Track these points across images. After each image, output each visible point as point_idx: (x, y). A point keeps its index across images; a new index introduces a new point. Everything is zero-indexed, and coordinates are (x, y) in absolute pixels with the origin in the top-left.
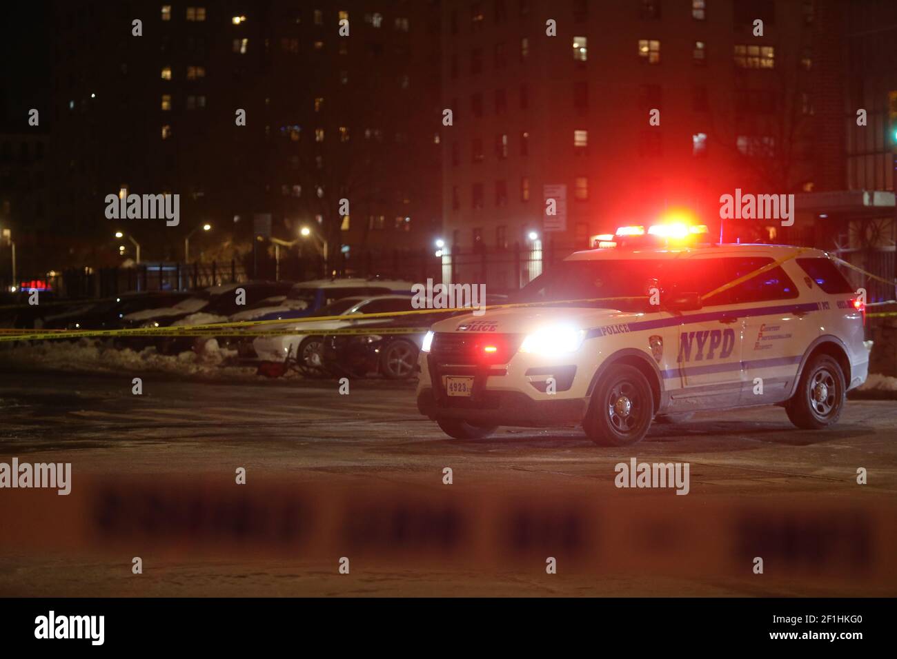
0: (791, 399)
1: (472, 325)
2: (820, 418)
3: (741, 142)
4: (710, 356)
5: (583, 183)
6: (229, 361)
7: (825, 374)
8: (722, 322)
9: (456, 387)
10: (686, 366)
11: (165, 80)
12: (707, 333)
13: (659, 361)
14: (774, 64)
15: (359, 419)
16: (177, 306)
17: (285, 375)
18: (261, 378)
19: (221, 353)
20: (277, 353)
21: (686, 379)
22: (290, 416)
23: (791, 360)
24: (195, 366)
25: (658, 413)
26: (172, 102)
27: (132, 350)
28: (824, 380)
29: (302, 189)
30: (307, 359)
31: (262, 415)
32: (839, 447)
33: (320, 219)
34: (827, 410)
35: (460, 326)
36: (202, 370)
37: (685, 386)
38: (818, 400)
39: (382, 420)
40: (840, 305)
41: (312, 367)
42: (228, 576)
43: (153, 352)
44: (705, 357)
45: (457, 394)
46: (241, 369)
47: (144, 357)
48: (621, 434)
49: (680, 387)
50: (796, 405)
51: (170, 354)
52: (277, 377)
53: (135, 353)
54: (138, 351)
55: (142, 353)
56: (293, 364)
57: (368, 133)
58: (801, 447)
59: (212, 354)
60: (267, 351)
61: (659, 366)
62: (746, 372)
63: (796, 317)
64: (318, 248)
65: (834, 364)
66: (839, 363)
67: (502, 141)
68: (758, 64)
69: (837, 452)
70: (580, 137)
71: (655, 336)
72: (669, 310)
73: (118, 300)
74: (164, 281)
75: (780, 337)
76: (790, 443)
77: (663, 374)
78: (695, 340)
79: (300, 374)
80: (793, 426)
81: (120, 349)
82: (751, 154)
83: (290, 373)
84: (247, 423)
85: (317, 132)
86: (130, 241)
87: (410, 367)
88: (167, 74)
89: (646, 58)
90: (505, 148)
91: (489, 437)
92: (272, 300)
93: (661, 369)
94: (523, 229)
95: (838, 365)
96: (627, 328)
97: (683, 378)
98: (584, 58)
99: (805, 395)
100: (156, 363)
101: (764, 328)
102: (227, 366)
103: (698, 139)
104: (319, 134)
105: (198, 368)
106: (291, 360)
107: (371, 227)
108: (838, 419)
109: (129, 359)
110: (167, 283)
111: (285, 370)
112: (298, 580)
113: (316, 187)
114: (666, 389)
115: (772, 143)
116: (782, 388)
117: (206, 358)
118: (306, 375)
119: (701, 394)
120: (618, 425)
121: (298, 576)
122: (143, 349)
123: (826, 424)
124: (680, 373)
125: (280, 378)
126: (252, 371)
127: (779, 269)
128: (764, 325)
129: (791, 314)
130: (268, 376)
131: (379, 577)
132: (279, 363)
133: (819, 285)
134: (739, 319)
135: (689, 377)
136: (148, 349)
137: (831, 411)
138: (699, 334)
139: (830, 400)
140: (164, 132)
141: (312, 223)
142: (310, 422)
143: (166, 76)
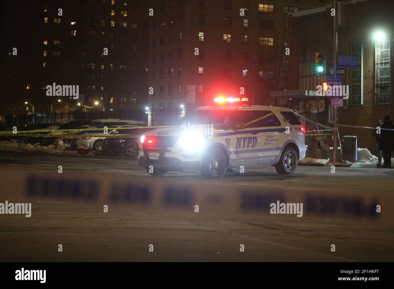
0: (277, 163)
1: (160, 133)
2: (288, 171)
3: (261, 73)
4: (248, 146)
5: (201, 87)
6: (67, 148)
7: (290, 154)
8: (253, 134)
9: (153, 156)
10: (239, 150)
11: (45, 45)
12: (247, 138)
13: (229, 148)
14: (273, 44)
15: (116, 169)
16: (48, 128)
17: (88, 154)
18: (79, 155)
19: (64, 145)
20: (85, 146)
21: (239, 155)
22: (90, 167)
23: (278, 149)
24: (54, 150)
25: (228, 167)
26: (47, 53)
27: (31, 144)
28: (290, 156)
29: (95, 87)
30: (96, 148)
31: (80, 167)
32: (295, 181)
33: (102, 99)
34: (290, 168)
35: (155, 133)
36: (57, 152)
37: (238, 158)
38: (287, 164)
39: (125, 169)
40: (296, 129)
41: (98, 151)
42: (68, 218)
43: (39, 145)
44: (246, 147)
45: (153, 158)
46: (72, 151)
47: (35, 147)
48: (214, 175)
49: (236, 158)
50: (279, 166)
51: (45, 145)
52: (85, 154)
53: (32, 145)
54: (33, 145)
55: (34, 145)
56: (91, 150)
57: (121, 67)
58: (281, 181)
59: (61, 146)
60: (82, 145)
61: (229, 149)
62: (261, 153)
63: (280, 133)
64: (101, 109)
65: (293, 151)
66: (295, 150)
67: (171, 70)
68: (267, 44)
69: (294, 182)
70: (201, 70)
71: (228, 139)
72: (233, 129)
73: (26, 126)
74: (43, 120)
75: (274, 140)
76: (277, 179)
77: (230, 153)
78: (242, 140)
79: (94, 153)
80: (278, 174)
81: (26, 144)
82: (264, 77)
83: (90, 153)
84: (74, 169)
85: (102, 66)
86: (30, 105)
87: (135, 152)
88: (46, 43)
89: (226, 41)
90: (172, 73)
91: (165, 175)
92: (84, 126)
93: (229, 151)
94: (179, 103)
95: (295, 151)
96: (217, 135)
97: (238, 154)
98: (203, 40)
99: (283, 162)
100: (40, 149)
101: (268, 137)
102: (67, 150)
103: (245, 71)
104: (103, 67)
105: (55, 151)
106: (90, 149)
107: (121, 102)
108: (294, 171)
109: (29, 147)
110: (44, 121)
111: (88, 152)
112: (94, 220)
113: (101, 86)
114: (231, 158)
115: (272, 73)
116: (274, 159)
117: (58, 147)
118: (96, 154)
119: (244, 160)
120: (213, 171)
121: (93, 219)
122: (35, 144)
123: (290, 173)
124: (236, 152)
125: (86, 155)
126: (76, 152)
127: (274, 115)
128: (268, 136)
129: (278, 132)
130: (82, 154)
131: (123, 220)
132: (86, 149)
133: (289, 122)
134: (259, 133)
135: (240, 154)
136: (37, 144)
137: (292, 169)
138: (244, 138)
139: (292, 164)
140: (44, 64)
141: (99, 100)
142: (98, 169)
143: (45, 43)
